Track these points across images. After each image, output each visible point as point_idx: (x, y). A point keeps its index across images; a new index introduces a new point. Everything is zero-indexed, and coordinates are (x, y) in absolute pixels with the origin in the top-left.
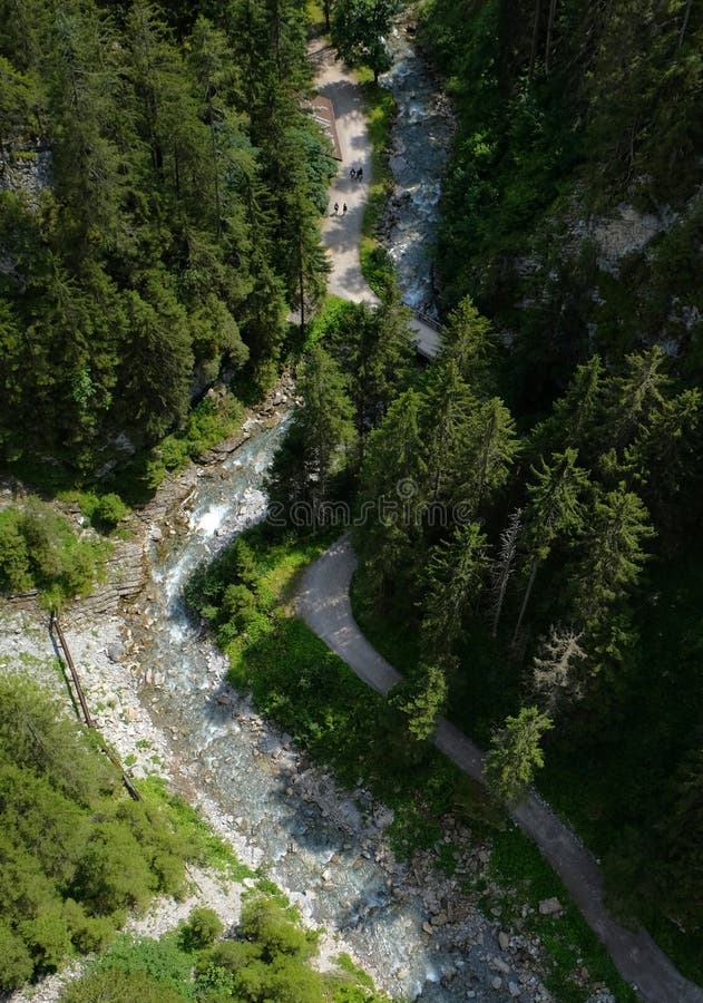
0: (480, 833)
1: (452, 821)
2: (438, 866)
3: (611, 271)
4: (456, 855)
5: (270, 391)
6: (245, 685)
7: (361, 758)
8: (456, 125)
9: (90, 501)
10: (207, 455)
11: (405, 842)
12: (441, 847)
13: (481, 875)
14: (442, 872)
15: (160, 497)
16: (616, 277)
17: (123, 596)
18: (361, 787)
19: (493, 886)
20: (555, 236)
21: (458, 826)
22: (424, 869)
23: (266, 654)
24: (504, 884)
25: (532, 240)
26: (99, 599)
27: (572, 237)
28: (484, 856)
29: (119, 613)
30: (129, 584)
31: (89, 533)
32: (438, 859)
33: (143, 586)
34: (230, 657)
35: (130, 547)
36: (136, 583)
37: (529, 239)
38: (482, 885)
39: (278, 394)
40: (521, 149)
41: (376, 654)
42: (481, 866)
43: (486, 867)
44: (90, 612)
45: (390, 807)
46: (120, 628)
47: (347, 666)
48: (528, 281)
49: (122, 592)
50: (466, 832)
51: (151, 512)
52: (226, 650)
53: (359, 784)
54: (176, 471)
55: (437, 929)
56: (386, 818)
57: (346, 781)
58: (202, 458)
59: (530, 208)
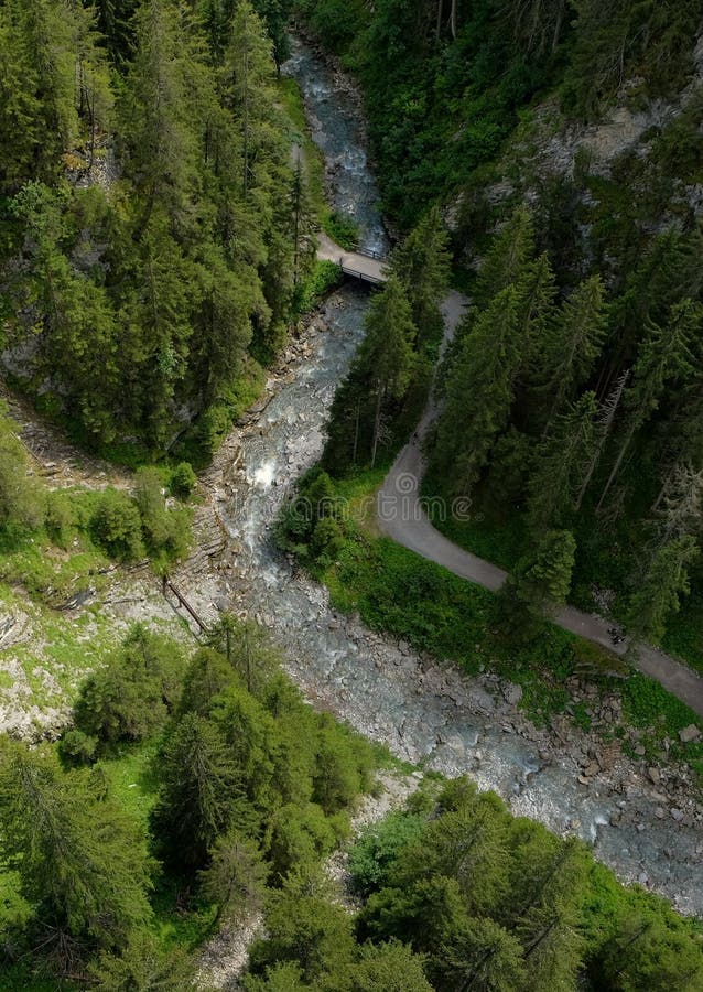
0: (606, 686)
1: (576, 682)
2: (574, 725)
3: (601, 173)
4: (588, 711)
5: (281, 352)
6: (350, 608)
7: (478, 646)
8: (359, 96)
9: (165, 473)
10: (244, 417)
11: (539, 710)
12: (572, 707)
13: (617, 722)
14: (579, 729)
15: (217, 461)
16: (609, 178)
17: (211, 555)
18: (485, 672)
19: (631, 729)
20: (525, 160)
21: (583, 684)
22: (564, 730)
23: (362, 575)
24: (640, 726)
25: (501, 168)
26: (195, 560)
27: (545, 156)
28: (616, 705)
29: (212, 570)
30: (214, 543)
31: (171, 502)
32: (573, 718)
33: (225, 543)
34: (328, 586)
35: (204, 510)
36: (219, 541)
37: (497, 169)
38: (620, 733)
39: (288, 353)
40: (451, 98)
41: (464, 553)
42: (615, 715)
43: (620, 714)
44: (190, 573)
45: (516, 683)
46: (219, 583)
47: (443, 568)
48: (498, 207)
49: (209, 552)
50: (593, 689)
51: (212, 477)
52: (323, 581)
53: (482, 669)
54: (223, 435)
55: (591, 779)
56: (515, 693)
57: (470, 670)
58: (240, 421)
59: (496, 140)
